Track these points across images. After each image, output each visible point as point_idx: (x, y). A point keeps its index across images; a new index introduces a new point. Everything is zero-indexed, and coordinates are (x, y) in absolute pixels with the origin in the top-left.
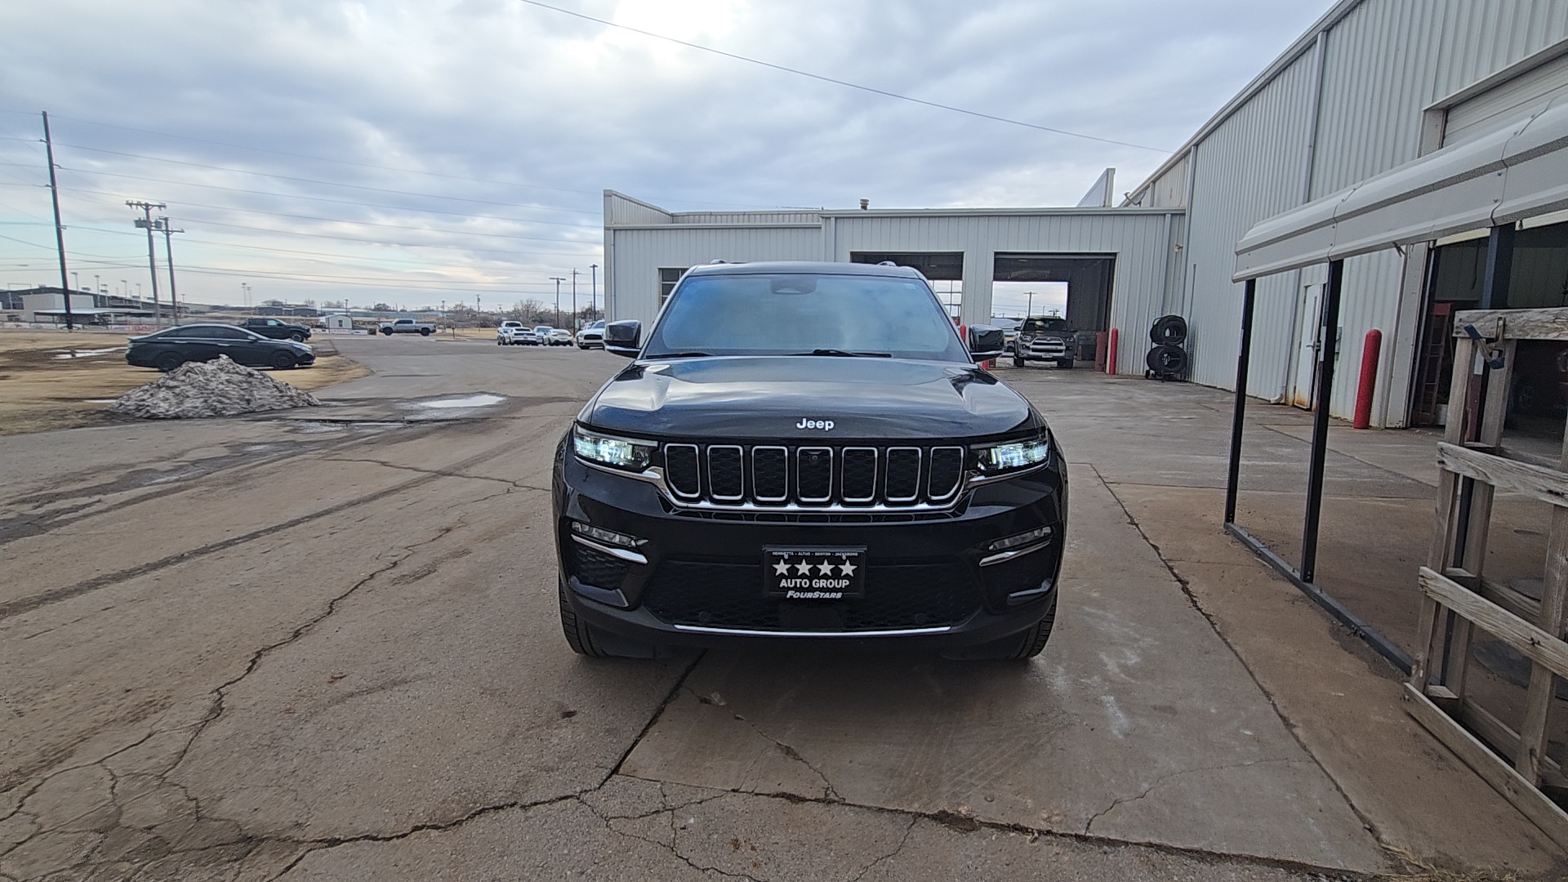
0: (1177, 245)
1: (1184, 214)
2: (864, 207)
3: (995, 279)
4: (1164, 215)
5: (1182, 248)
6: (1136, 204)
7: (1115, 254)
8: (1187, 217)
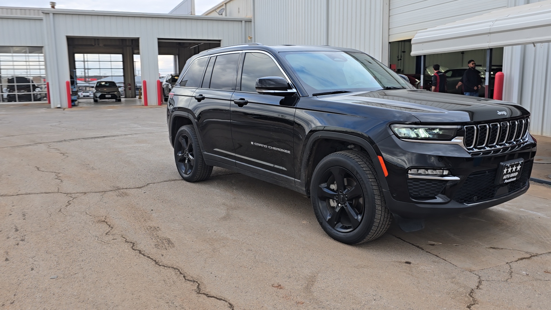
0: (249, 37)
1: (251, 21)
2: (53, 7)
3: (160, 53)
4: (241, 21)
5: (252, 38)
6: (220, 15)
7: (220, 41)
8: (252, 23)
